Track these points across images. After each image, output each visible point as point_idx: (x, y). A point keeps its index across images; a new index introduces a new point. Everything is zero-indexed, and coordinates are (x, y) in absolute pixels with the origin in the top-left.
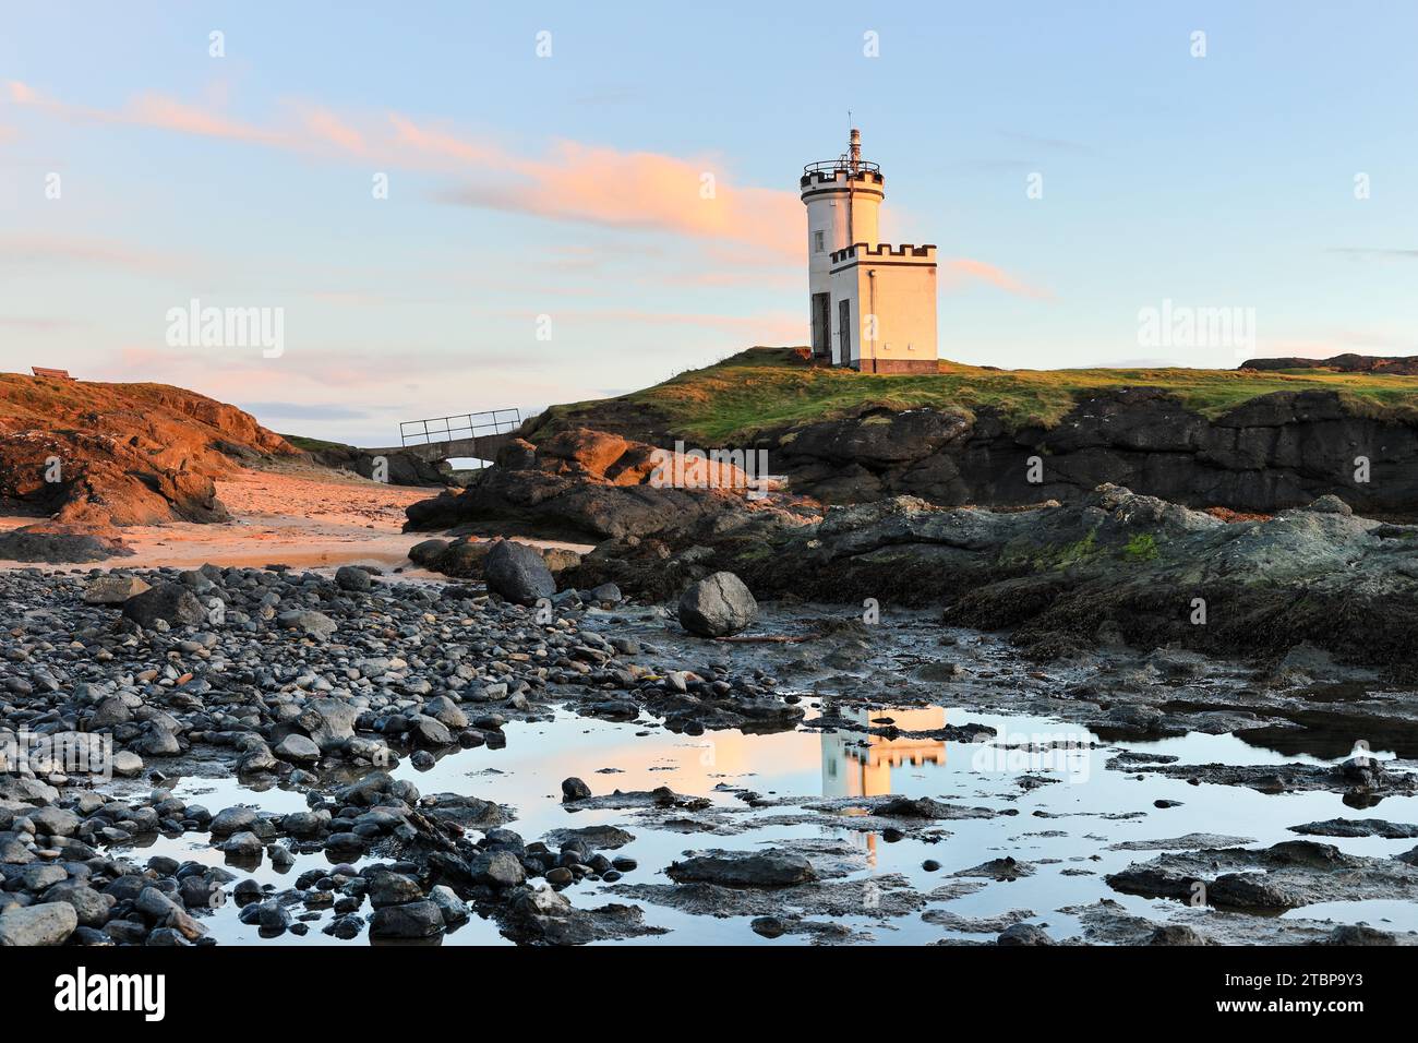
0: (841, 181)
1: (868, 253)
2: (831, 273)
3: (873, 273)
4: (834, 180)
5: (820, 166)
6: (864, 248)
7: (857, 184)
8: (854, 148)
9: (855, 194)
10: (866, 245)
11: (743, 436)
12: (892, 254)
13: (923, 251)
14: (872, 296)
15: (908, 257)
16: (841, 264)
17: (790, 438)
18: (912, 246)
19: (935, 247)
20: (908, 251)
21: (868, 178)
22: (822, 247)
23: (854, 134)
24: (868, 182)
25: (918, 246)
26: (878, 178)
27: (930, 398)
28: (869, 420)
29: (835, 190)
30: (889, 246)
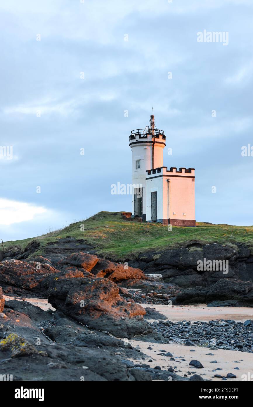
0: (150, 138)
1: (167, 171)
2: (147, 179)
3: (169, 180)
4: (146, 137)
5: (140, 131)
6: (165, 169)
7: (156, 140)
8: (152, 124)
9: (155, 144)
10: (166, 168)
11: (134, 255)
12: (177, 172)
13: (189, 171)
14: (168, 191)
15: (184, 173)
16: (152, 175)
17: (157, 256)
18: (185, 169)
19: (194, 169)
20: (184, 171)
21: (161, 137)
22: (139, 167)
23: (152, 117)
24: (160, 139)
25: (187, 168)
26: (164, 137)
27: (216, 239)
28: (192, 249)
29: (147, 142)
30: (176, 168)
